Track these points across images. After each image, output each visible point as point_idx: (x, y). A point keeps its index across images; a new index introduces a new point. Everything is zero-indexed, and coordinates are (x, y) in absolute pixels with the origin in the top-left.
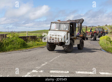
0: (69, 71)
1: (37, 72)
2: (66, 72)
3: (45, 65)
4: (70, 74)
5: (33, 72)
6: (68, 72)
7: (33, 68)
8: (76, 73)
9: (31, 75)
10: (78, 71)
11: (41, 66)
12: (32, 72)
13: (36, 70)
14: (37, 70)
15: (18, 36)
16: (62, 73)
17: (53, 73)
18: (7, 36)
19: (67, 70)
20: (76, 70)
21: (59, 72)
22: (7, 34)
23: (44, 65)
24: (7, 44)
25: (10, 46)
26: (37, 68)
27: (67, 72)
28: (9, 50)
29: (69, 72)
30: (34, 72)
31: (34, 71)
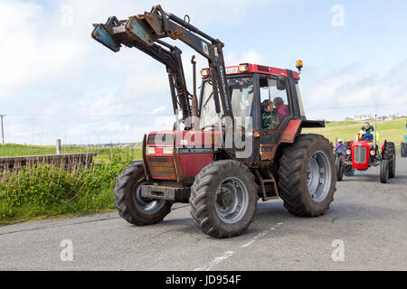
3: (224, 261)
15: (132, 158)
18: (96, 160)
22: (96, 155)
23: (221, 258)
24: (96, 188)
25: (103, 194)
28: (102, 207)
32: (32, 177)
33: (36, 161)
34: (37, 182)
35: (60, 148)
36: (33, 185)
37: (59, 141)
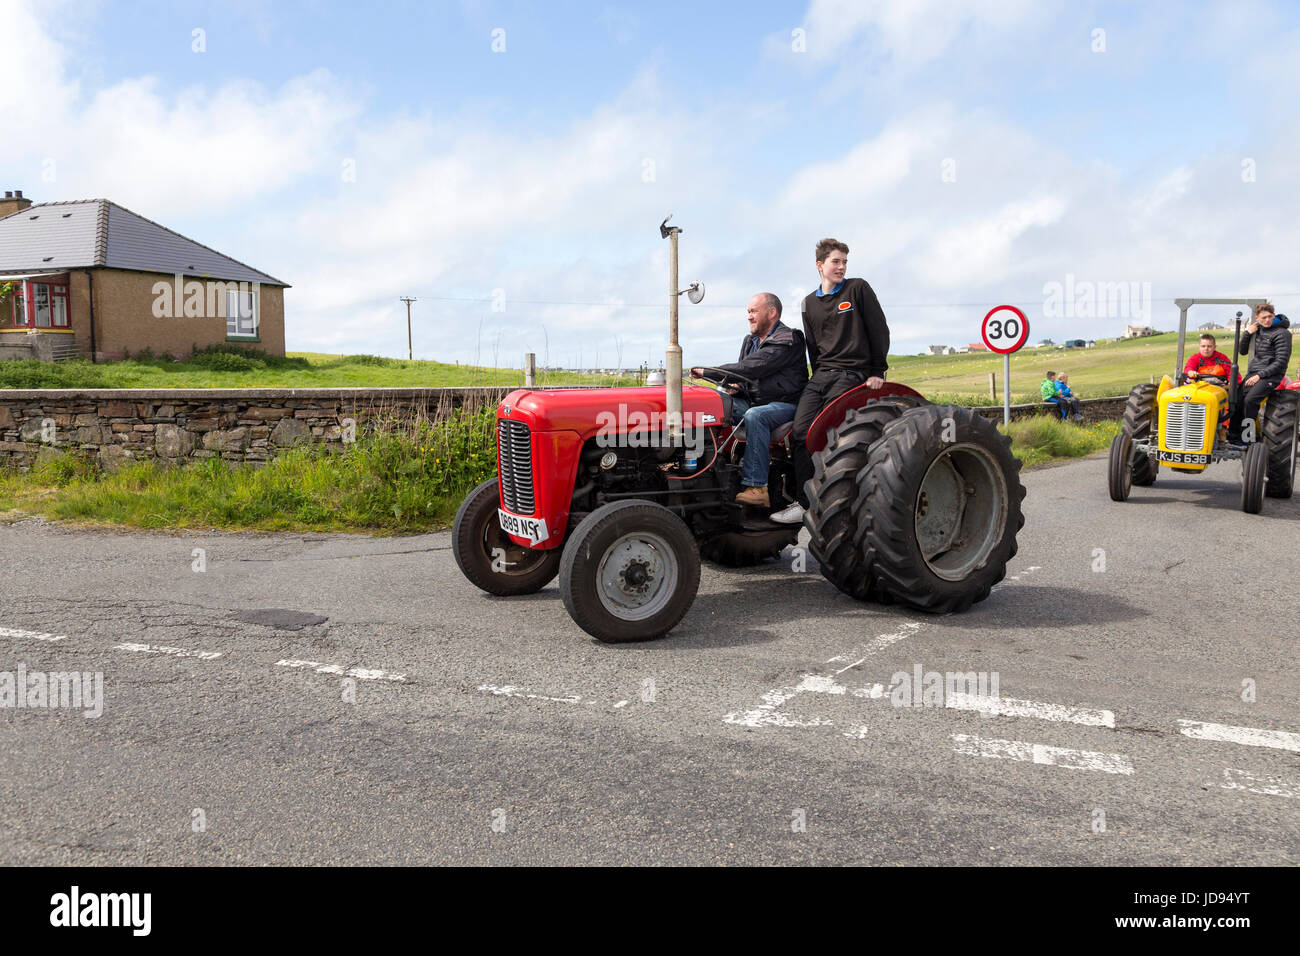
0: (1115, 711)
1: (840, 690)
2: (1085, 719)
3: (899, 644)
4: (1126, 736)
5: (805, 692)
6: (1108, 719)
7: (803, 658)
8: (1187, 732)
9: (796, 714)
10: (1207, 717)
11: (870, 648)
12: (800, 688)
13: (829, 680)
14: (839, 681)
16: (1051, 725)
17: (971, 716)
19: (1097, 704)
20: (1185, 712)
21: (1022, 712)
23: (892, 638)
26: (839, 665)
27: (1095, 721)
29: (1117, 721)
30: (818, 696)
31: (813, 684)
32: (474, 434)
33: (483, 398)
34: (484, 445)
35: (533, 374)
36: (475, 451)
37: (533, 356)
